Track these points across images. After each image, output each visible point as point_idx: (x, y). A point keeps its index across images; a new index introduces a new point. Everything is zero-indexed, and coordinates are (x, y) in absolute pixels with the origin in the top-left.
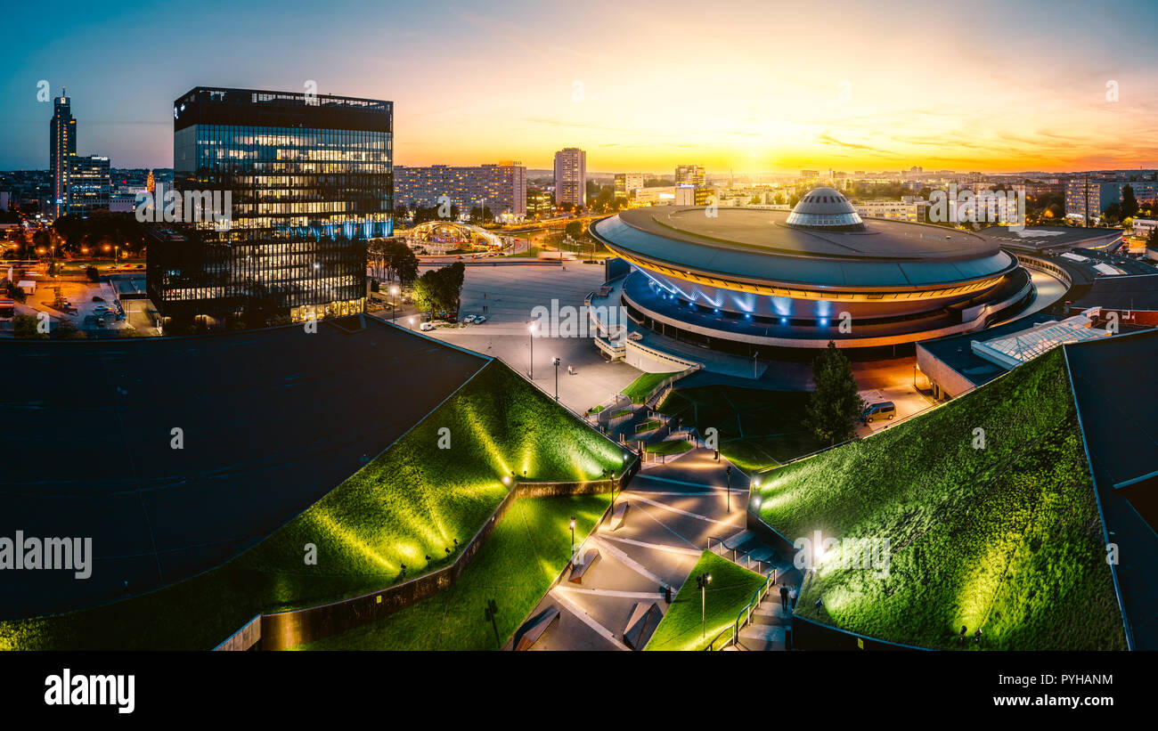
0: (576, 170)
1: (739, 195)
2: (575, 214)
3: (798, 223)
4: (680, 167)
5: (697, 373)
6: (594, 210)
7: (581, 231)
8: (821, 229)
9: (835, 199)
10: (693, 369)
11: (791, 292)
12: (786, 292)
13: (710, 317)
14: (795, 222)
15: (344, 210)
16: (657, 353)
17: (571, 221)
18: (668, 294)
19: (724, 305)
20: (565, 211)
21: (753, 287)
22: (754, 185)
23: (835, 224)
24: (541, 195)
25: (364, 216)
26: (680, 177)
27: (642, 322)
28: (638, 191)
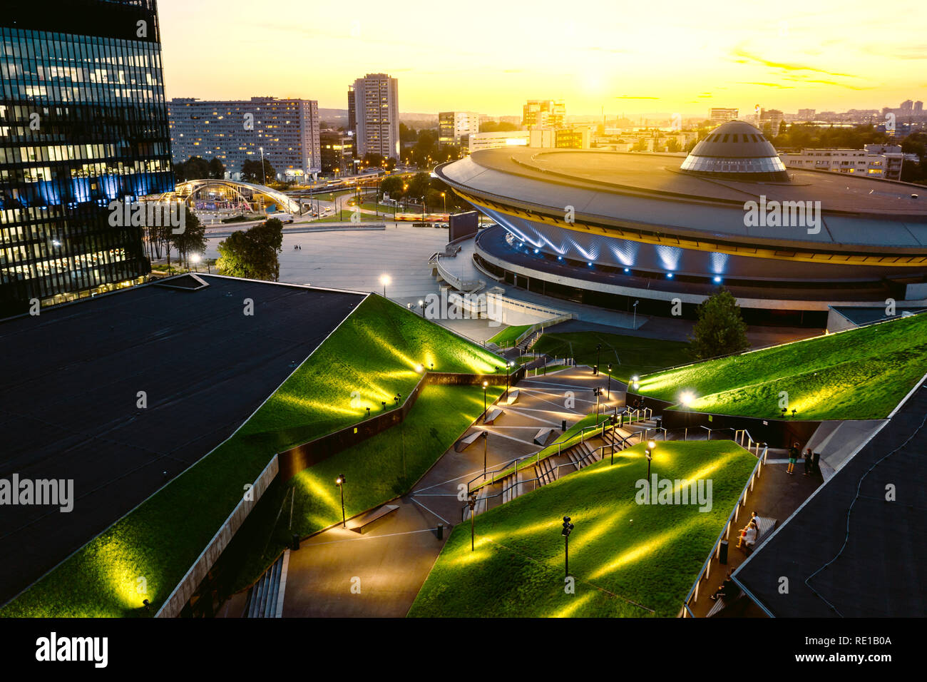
0: (385, 106)
1: (616, 142)
2: (388, 169)
3: (696, 169)
4: (530, 103)
5: (568, 322)
6: (412, 163)
7: (402, 190)
8: (726, 176)
9: (750, 139)
10: (564, 319)
11: (681, 241)
12: (676, 241)
13: (583, 271)
14: (692, 168)
15: (102, 156)
16: (523, 304)
17: (383, 178)
18: (531, 248)
19: (599, 258)
20: (370, 165)
21: (636, 235)
22: (636, 130)
23: (746, 170)
24: (339, 143)
25: (133, 166)
26: (529, 119)
27: (503, 279)
28: (472, 137)
